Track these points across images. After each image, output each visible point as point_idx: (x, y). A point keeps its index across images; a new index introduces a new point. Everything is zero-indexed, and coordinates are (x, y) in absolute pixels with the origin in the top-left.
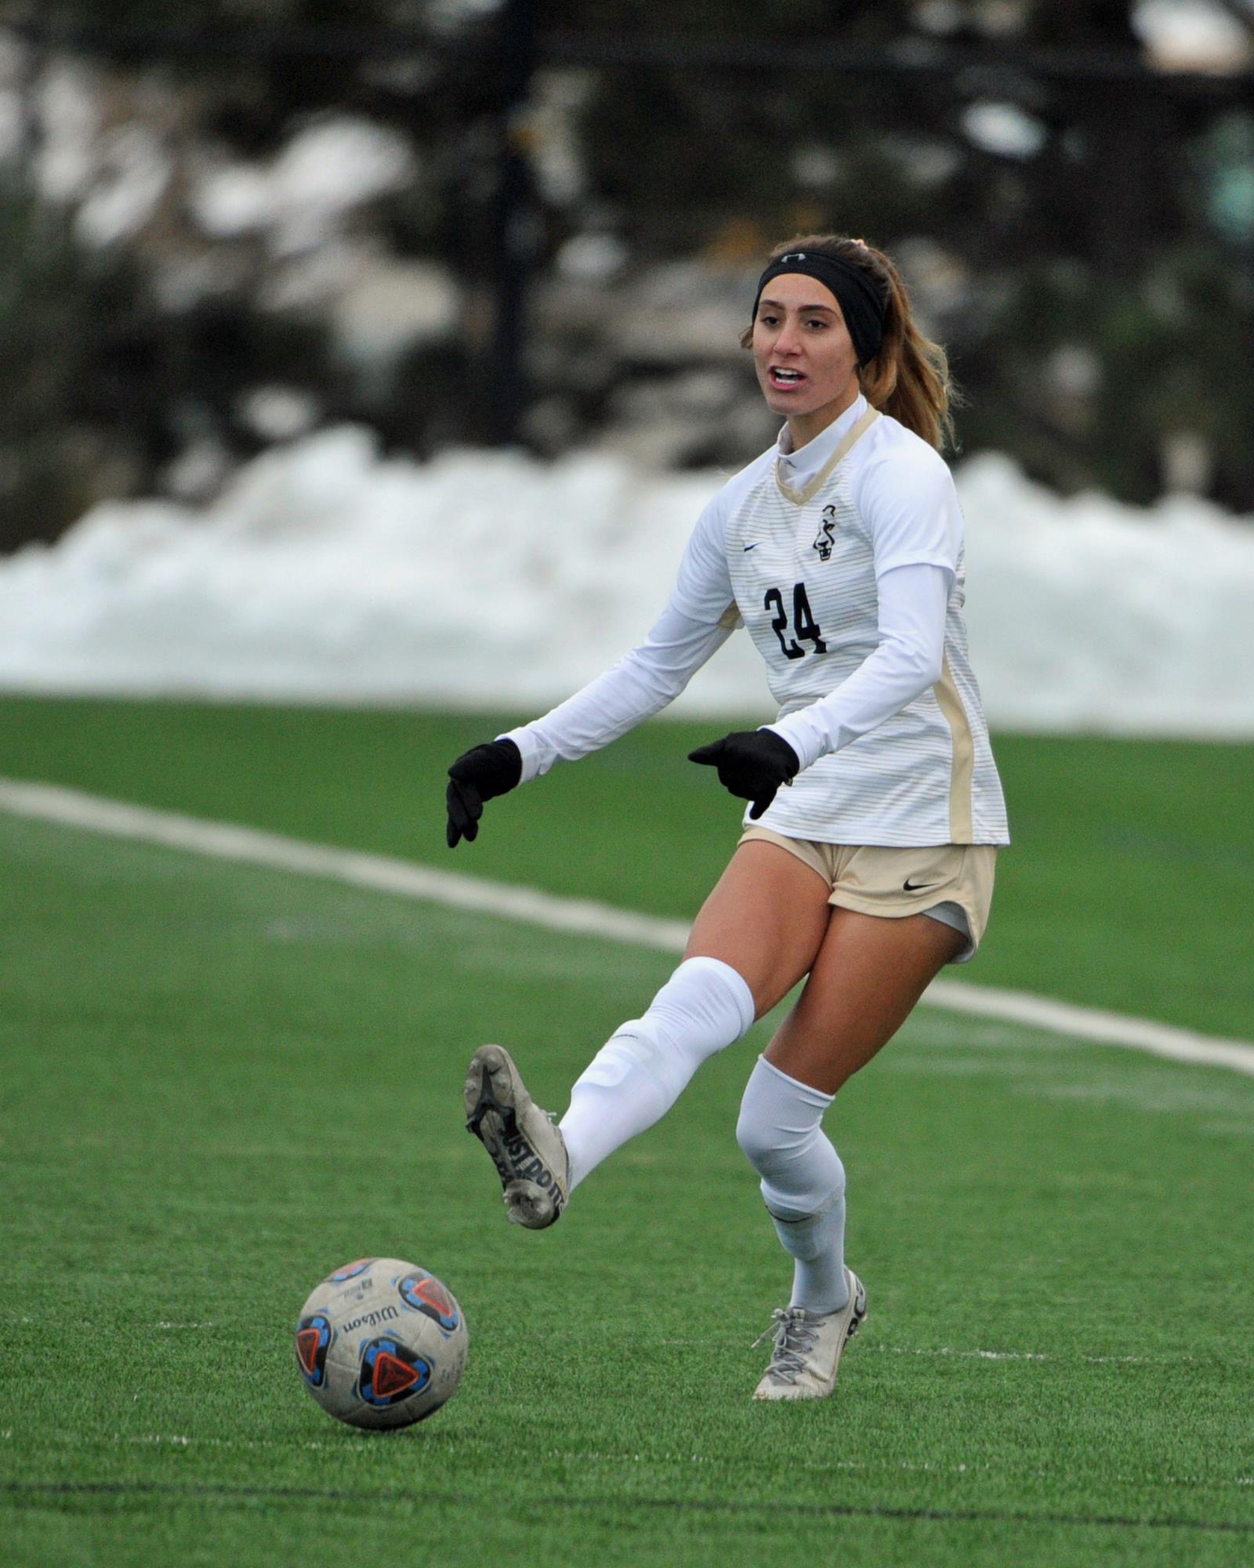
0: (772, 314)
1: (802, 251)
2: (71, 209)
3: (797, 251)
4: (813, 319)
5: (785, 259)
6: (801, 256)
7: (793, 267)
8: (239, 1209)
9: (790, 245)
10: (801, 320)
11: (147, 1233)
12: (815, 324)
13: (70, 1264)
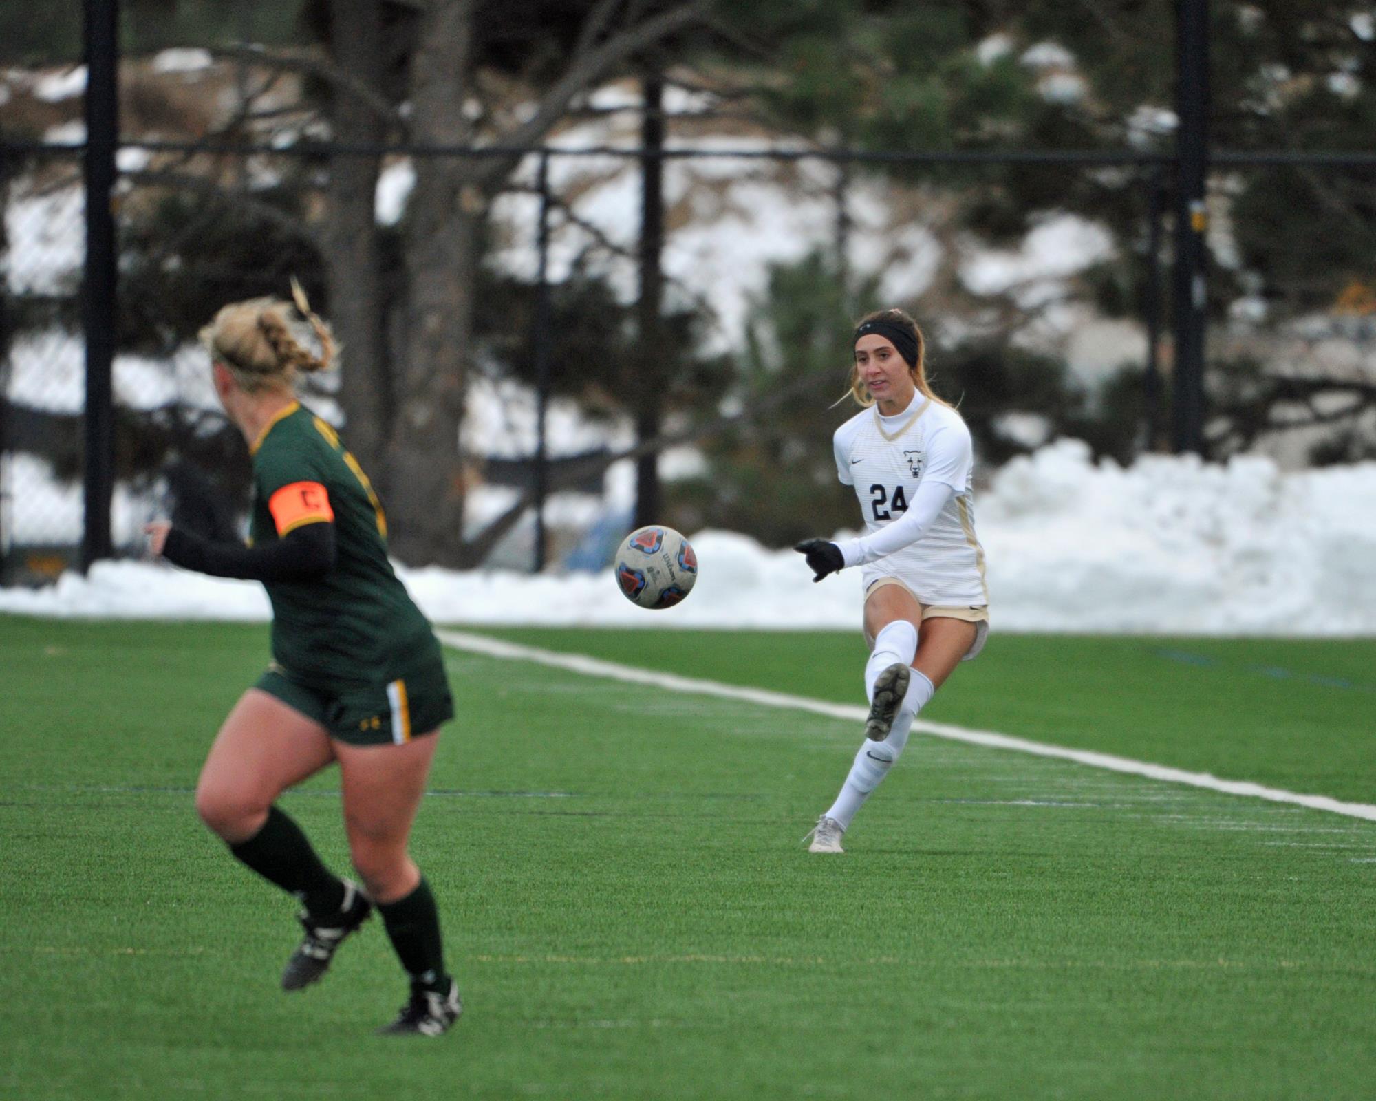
0: (863, 357)
1: (869, 323)
2: (872, 284)
3: (866, 323)
4: (882, 354)
5: (861, 329)
6: (868, 326)
7: (867, 332)
8: (995, 1007)
9: (862, 322)
10: (877, 356)
11: (927, 1026)
12: (884, 355)
13: (871, 1049)
